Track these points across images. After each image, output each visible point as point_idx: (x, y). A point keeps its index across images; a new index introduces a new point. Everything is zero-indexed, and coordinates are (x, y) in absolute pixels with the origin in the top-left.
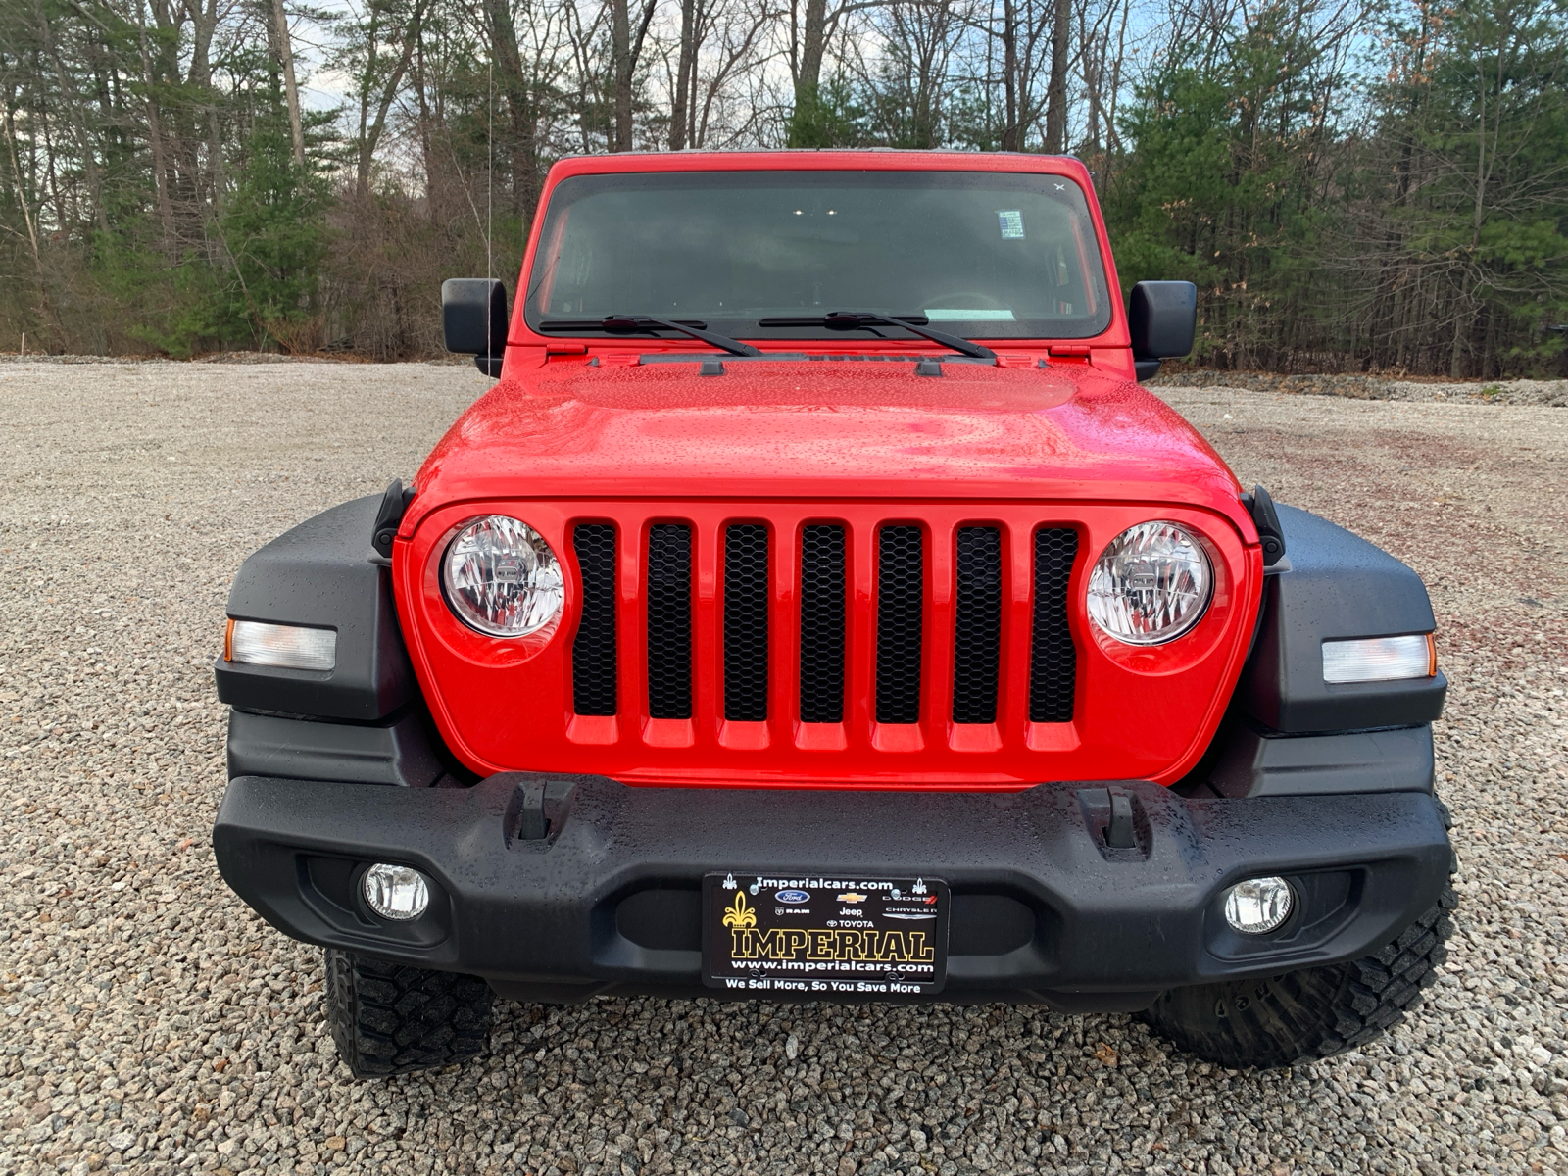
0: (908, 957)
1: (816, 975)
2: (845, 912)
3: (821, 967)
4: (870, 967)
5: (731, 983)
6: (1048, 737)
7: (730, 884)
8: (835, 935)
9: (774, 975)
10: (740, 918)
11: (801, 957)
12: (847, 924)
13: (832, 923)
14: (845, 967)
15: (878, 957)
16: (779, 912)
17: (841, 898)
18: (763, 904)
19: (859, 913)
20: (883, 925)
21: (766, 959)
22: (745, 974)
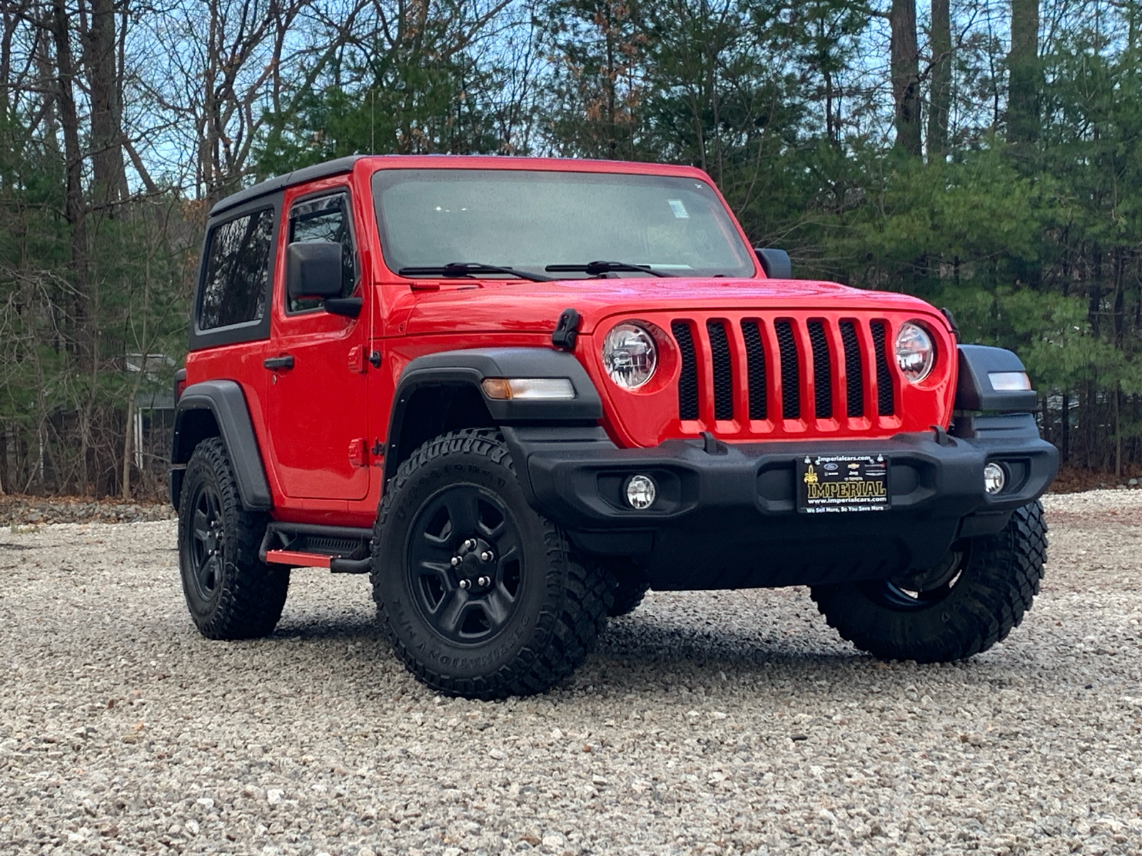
0: (876, 494)
1: (842, 504)
2: (851, 473)
3: (843, 501)
4: (862, 500)
5: (809, 510)
6: (887, 422)
7: (808, 461)
8: (848, 484)
9: (826, 505)
10: (811, 478)
11: (835, 497)
12: (851, 479)
13: (846, 479)
14: (853, 500)
15: (865, 494)
16: (826, 474)
17: (850, 466)
18: (820, 471)
19: (856, 473)
20: (866, 479)
21: (821, 498)
22: (814, 506)
